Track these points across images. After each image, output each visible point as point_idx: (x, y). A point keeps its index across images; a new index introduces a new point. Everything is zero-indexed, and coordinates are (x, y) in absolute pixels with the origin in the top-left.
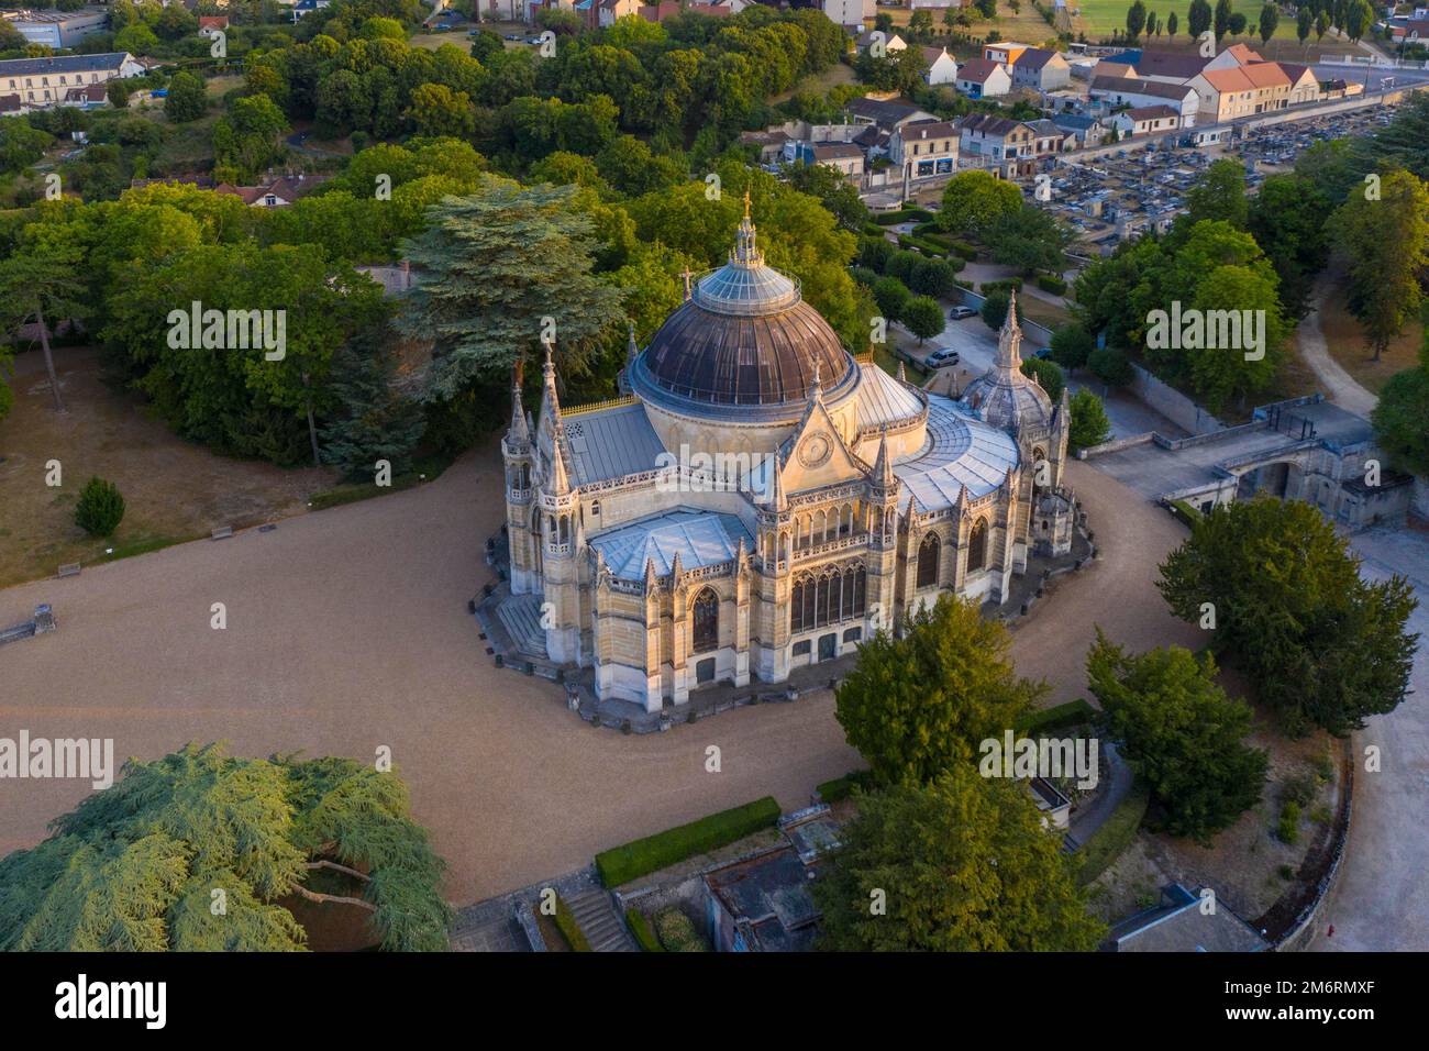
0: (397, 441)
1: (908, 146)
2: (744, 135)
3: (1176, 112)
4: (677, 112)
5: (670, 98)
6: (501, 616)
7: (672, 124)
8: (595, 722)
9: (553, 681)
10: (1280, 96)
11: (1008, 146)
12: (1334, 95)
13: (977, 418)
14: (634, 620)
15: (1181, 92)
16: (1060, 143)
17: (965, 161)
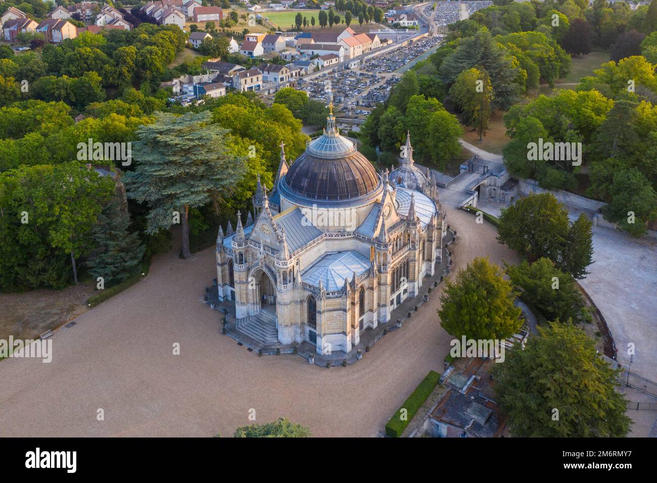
0: (132, 258)
1: (243, 81)
2: (163, 84)
3: (337, 56)
4: (129, 76)
5: (125, 70)
6: (241, 331)
7: (126, 82)
8: (327, 366)
9: (292, 354)
10: (369, 46)
11: (280, 76)
12: (385, 45)
13: (403, 187)
14: (338, 310)
15: (338, 48)
16: (299, 73)
17: (264, 85)
